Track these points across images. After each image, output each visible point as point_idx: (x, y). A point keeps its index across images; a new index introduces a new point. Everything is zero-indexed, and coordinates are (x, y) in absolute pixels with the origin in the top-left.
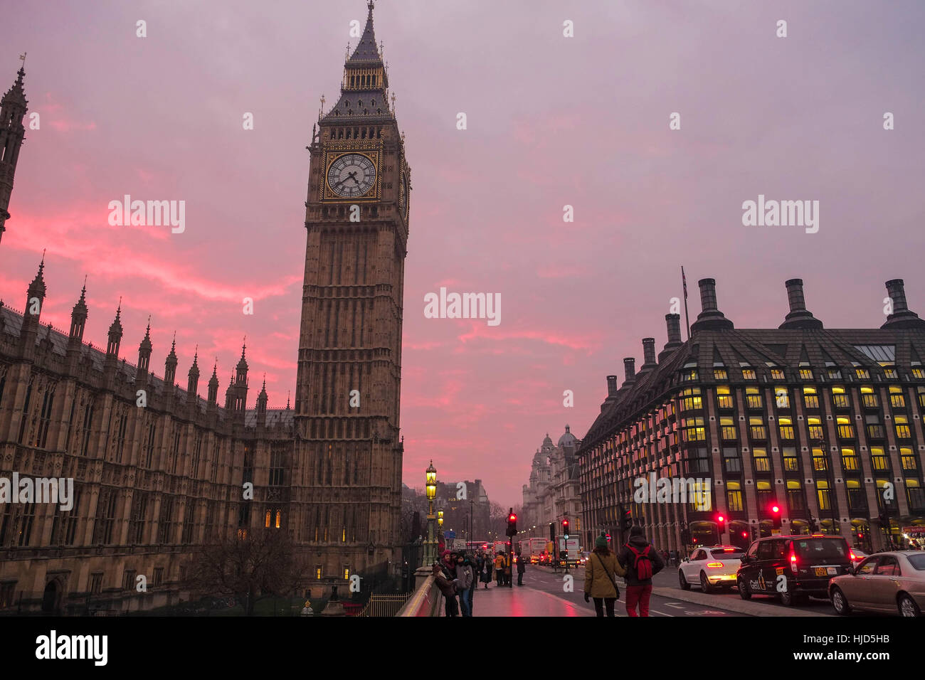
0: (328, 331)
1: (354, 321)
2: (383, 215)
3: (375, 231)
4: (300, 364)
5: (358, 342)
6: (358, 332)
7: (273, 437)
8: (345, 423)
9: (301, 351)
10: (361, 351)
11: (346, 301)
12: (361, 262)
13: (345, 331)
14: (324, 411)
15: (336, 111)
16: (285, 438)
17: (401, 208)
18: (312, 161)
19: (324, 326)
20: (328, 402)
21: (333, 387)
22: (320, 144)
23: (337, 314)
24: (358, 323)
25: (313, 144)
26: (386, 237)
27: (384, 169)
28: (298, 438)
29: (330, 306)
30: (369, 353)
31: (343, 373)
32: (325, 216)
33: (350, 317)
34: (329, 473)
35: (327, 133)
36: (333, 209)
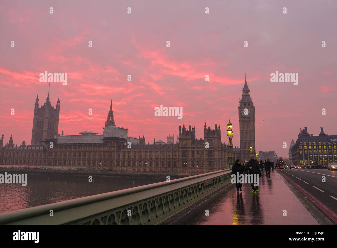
0: (244, 137)
1: (248, 135)
2: (251, 118)
3: (250, 121)
4: (240, 142)
5: (249, 139)
6: (249, 137)
7: (237, 153)
8: (248, 151)
9: (240, 140)
10: (249, 140)
11: (246, 132)
12: (248, 126)
13: (246, 137)
14: (244, 149)
15: (242, 100)
16: (239, 153)
17: (254, 117)
18: (239, 110)
19: (243, 136)
20: (245, 148)
21: (246, 146)
22: (240, 107)
23: (245, 135)
24: (249, 136)
25: (239, 107)
26: (252, 122)
27: (251, 110)
28: (241, 153)
29: (244, 133)
30: (251, 140)
31: (247, 143)
32: (242, 119)
33: (247, 135)
34: (246, 158)
35: (241, 105)
36: (243, 118)
